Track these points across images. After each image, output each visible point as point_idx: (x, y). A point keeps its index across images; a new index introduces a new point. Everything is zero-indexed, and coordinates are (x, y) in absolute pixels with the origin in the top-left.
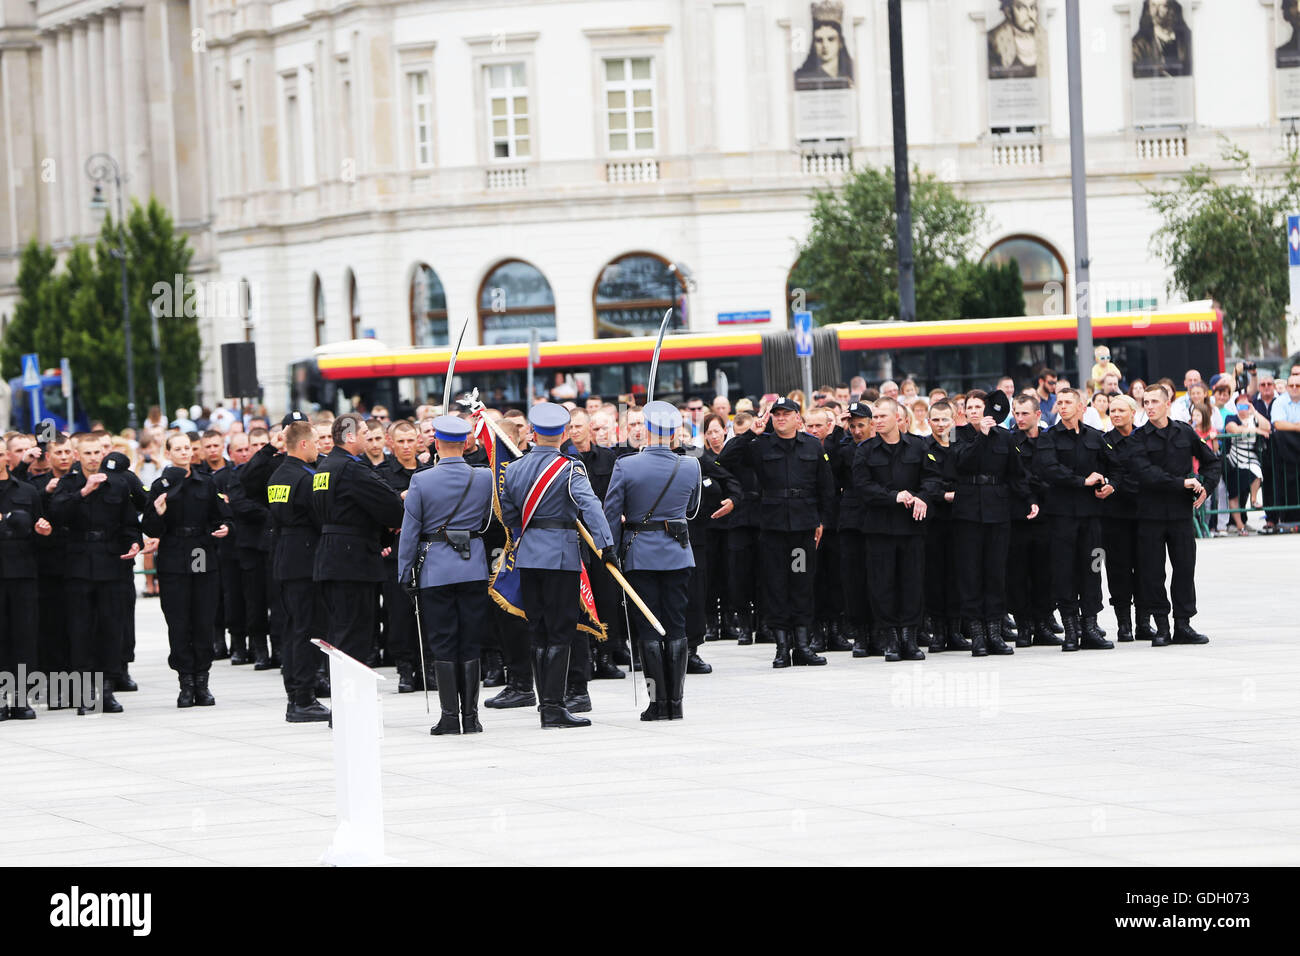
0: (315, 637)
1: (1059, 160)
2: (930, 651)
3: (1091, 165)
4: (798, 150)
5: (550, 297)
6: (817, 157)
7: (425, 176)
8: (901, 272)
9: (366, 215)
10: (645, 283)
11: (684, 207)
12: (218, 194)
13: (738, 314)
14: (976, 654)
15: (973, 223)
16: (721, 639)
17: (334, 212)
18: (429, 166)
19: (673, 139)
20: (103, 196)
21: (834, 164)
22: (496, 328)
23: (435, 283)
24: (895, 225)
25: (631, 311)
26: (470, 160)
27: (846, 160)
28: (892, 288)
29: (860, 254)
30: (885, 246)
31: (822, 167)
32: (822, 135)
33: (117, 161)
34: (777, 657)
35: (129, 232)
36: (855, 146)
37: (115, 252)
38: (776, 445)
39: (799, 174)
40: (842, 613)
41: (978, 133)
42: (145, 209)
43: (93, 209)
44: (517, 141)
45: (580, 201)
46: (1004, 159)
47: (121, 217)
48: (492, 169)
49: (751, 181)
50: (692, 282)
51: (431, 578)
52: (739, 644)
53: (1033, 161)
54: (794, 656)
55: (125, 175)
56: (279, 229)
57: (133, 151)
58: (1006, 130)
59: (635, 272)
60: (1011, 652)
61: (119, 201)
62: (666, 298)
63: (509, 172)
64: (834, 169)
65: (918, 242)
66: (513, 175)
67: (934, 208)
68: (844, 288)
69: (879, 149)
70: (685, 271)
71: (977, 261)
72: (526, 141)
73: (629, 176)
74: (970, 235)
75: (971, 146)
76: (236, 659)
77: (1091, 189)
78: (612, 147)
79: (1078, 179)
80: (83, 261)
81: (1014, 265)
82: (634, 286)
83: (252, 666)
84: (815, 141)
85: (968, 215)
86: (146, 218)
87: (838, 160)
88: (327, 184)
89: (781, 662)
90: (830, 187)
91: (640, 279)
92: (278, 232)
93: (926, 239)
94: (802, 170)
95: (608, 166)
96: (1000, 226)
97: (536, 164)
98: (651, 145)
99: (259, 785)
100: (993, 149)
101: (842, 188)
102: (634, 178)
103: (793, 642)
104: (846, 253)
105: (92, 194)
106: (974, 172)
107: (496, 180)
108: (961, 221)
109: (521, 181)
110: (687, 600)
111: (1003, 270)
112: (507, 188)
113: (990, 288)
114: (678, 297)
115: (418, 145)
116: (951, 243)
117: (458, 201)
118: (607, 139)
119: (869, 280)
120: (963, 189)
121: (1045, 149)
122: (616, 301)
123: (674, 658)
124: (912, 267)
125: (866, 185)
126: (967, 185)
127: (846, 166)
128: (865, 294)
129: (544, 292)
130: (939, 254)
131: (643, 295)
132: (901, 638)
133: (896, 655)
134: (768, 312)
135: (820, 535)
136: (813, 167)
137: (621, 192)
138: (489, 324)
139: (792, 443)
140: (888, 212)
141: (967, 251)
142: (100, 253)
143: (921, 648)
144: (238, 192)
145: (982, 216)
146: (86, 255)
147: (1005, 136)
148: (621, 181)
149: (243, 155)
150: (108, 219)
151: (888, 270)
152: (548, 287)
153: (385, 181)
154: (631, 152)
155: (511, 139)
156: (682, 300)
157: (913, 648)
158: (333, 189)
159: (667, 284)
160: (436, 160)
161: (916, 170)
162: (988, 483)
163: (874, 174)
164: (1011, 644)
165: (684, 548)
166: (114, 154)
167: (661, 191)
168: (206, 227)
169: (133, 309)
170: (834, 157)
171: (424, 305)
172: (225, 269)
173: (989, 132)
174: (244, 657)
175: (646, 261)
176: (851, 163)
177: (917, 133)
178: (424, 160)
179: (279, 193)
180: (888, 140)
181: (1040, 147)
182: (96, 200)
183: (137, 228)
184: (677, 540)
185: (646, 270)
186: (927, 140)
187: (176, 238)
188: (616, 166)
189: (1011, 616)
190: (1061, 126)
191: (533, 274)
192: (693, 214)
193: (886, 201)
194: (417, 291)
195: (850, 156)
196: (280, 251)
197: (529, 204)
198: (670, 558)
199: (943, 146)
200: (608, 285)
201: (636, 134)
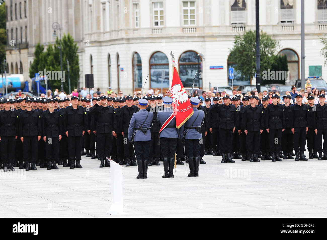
0: (107, 157)
1: (298, 30)
2: (261, 160)
3: (306, 31)
4: (231, 25)
5: (168, 61)
6: (236, 28)
7: (137, 30)
8: (257, 58)
9: (122, 39)
10: (192, 58)
11: (202, 39)
12: (85, 33)
13: (215, 67)
14: (273, 161)
15: (275, 46)
16: (209, 154)
17: (114, 38)
18: (138, 27)
19: (200, 22)
20: (56, 33)
21: (240, 29)
22: (154, 69)
23: (139, 57)
24: (256, 45)
25: (188, 65)
26: (148, 26)
27: (244, 28)
28: (254, 61)
29: (246, 53)
30: (253, 51)
31: (237, 30)
32: (238, 22)
33: (60, 24)
34: (222, 160)
35: (62, 42)
36: (246, 25)
37: (59, 47)
38: (224, 107)
39: (231, 32)
40: (239, 150)
41: (277, 22)
42: (67, 36)
43: (54, 36)
44: (160, 22)
45: (176, 37)
46: (284, 29)
47: (61, 38)
48: (154, 28)
49: (219, 33)
50: (204, 58)
51: (137, 139)
52: (213, 156)
53: (291, 30)
54: (227, 160)
55: (62, 28)
56: (100, 42)
57: (64, 21)
58: (285, 22)
59: (189, 55)
60: (282, 161)
61: (60, 34)
62: (197, 62)
63: (158, 29)
64: (240, 31)
65: (261, 50)
66: (159, 30)
67: (266, 41)
68: (242, 61)
69: (252, 26)
70: (202, 56)
71: (276, 55)
72: (163, 22)
73: (188, 31)
74: (275, 49)
75: (276, 26)
76: (87, 156)
77: (306, 37)
78: (184, 24)
79: (303, 35)
80: (51, 49)
81: (285, 56)
82: (189, 59)
83: (91, 158)
84: (236, 23)
85: (274, 43)
86: (67, 39)
87: (241, 29)
88: (112, 31)
89: (224, 161)
90: (240, 35)
91: (190, 57)
92: (99, 43)
93: (264, 49)
94: (232, 31)
95: (183, 29)
96: (282, 47)
97: (165, 28)
98: (194, 23)
99: (92, 191)
100: (281, 26)
101: (242, 35)
102: (189, 32)
103: (227, 156)
104: (243, 52)
105: (53, 32)
106: (276, 32)
107: (155, 31)
108: (273, 45)
109: (161, 32)
110: (200, 147)
111: (283, 57)
112: (158, 33)
113: (279, 62)
114: (200, 62)
115: (135, 22)
116: (270, 50)
117: (145, 36)
118: (183, 22)
119: (249, 59)
120: (273, 37)
121: (295, 27)
122: (184, 63)
123: (196, 161)
124: (260, 57)
125: (249, 35)
126: (274, 35)
127: (244, 30)
128: (247, 63)
129: (166, 60)
130: (267, 53)
131: (191, 61)
132: (254, 156)
133: (253, 160)
134: (222, 67)
135: (234, 130)
136: (235, 30)
137: (186, 35)
138: (152, 68)
139: (228, 107)
140: (254, 42)
141: (274, 52)
142: (55, 47)
143: (259, 159)
144: (90, 32)
145: (278, 44)
146: (52, 47)
147: (284, 23)
148: (186, 32)
149: (92, 23)
150: (57, 39)
151: (253, 57)
152: (167, 59)
153: (127, 31)
154: (189, 25)
155: (159, 21)
156: (201, 63)
157: (257, 159)
158: (114, 33)
159: (197, 59)
160: (140, 26)
161: (262, 31)
162: (277, 119)
163: (251, 32)
164: (282, 158)
165: (200, 133)
166: (59, 22)
167: (197, 35)
168: (82, 41)
169: (63, 61)
170: (240, 28)
171: (136, 62)
172: (86, 52)
173: (280, 22)
174: (89, 155)
175: (192, 53)
176: (245, 29)
177: (262, 22)
178: (137, 26)
179: (100, 33)
180: (254, 24)
181: (293, 26)
182: (54, 34)
183: (65, 41)
184: (198, 132)
185: (192, 55)
186: (264, 24)
187: (74, 44)
188: (185, 29)
189: (282, 151)
190: (299, 21)
191: (164, 55)
192: (204, 41)
193: (254, 39)
194: (134, 59)
195: (245, 27)
196: (100, 48)
197: (163, 38)
198: (196, 136)
199: (268, 26)
200: (182, 59)
201: (191, 21)
